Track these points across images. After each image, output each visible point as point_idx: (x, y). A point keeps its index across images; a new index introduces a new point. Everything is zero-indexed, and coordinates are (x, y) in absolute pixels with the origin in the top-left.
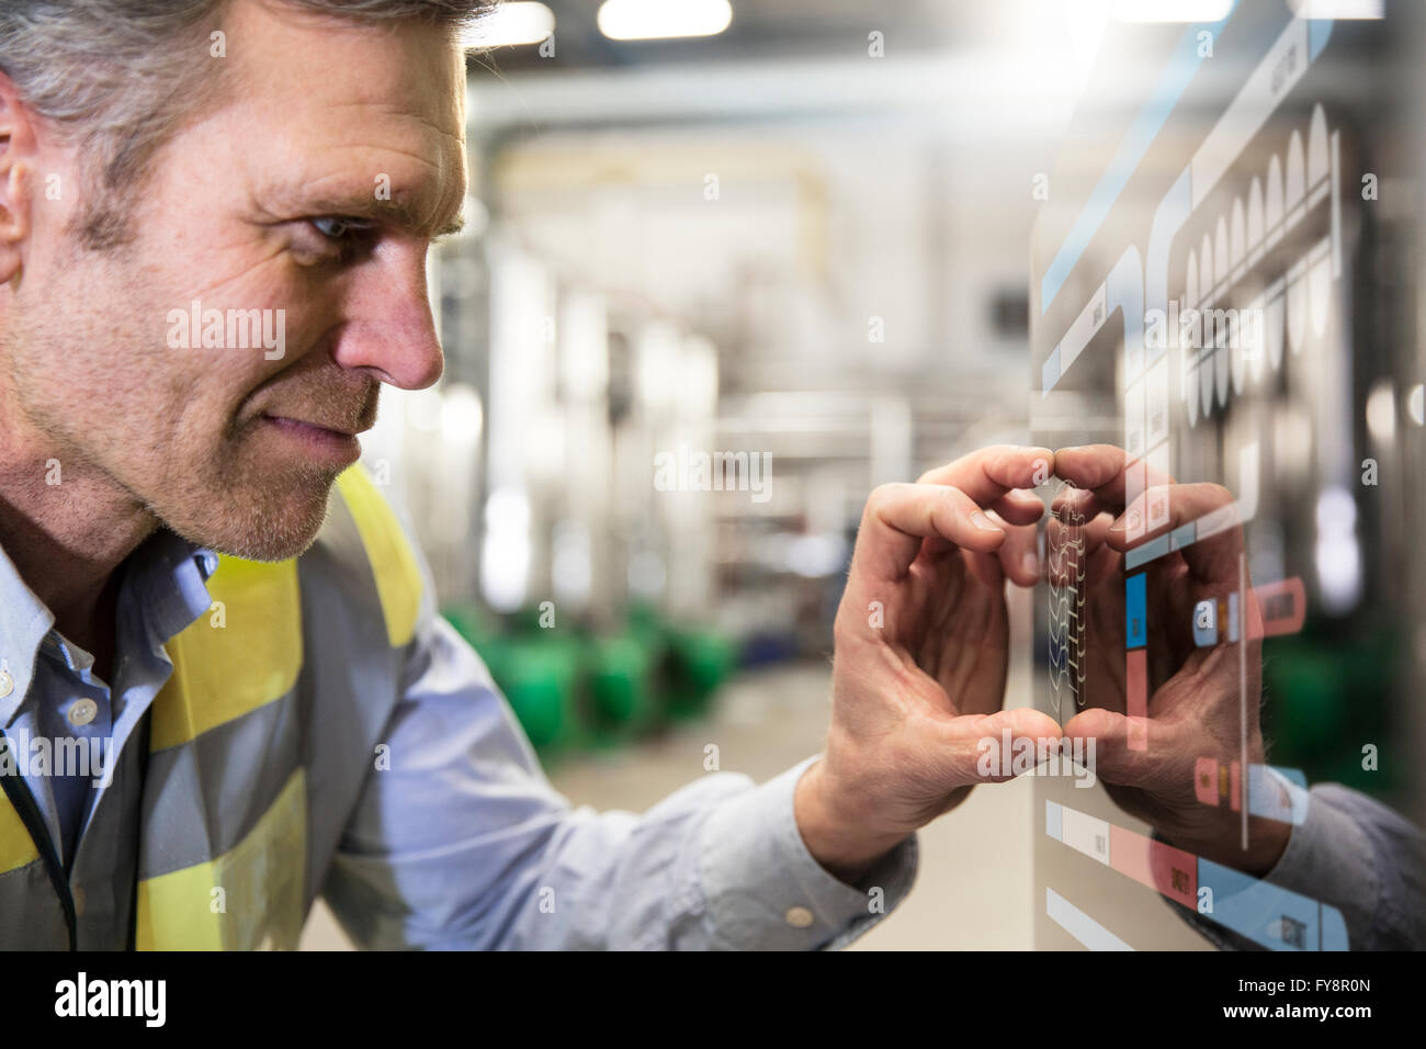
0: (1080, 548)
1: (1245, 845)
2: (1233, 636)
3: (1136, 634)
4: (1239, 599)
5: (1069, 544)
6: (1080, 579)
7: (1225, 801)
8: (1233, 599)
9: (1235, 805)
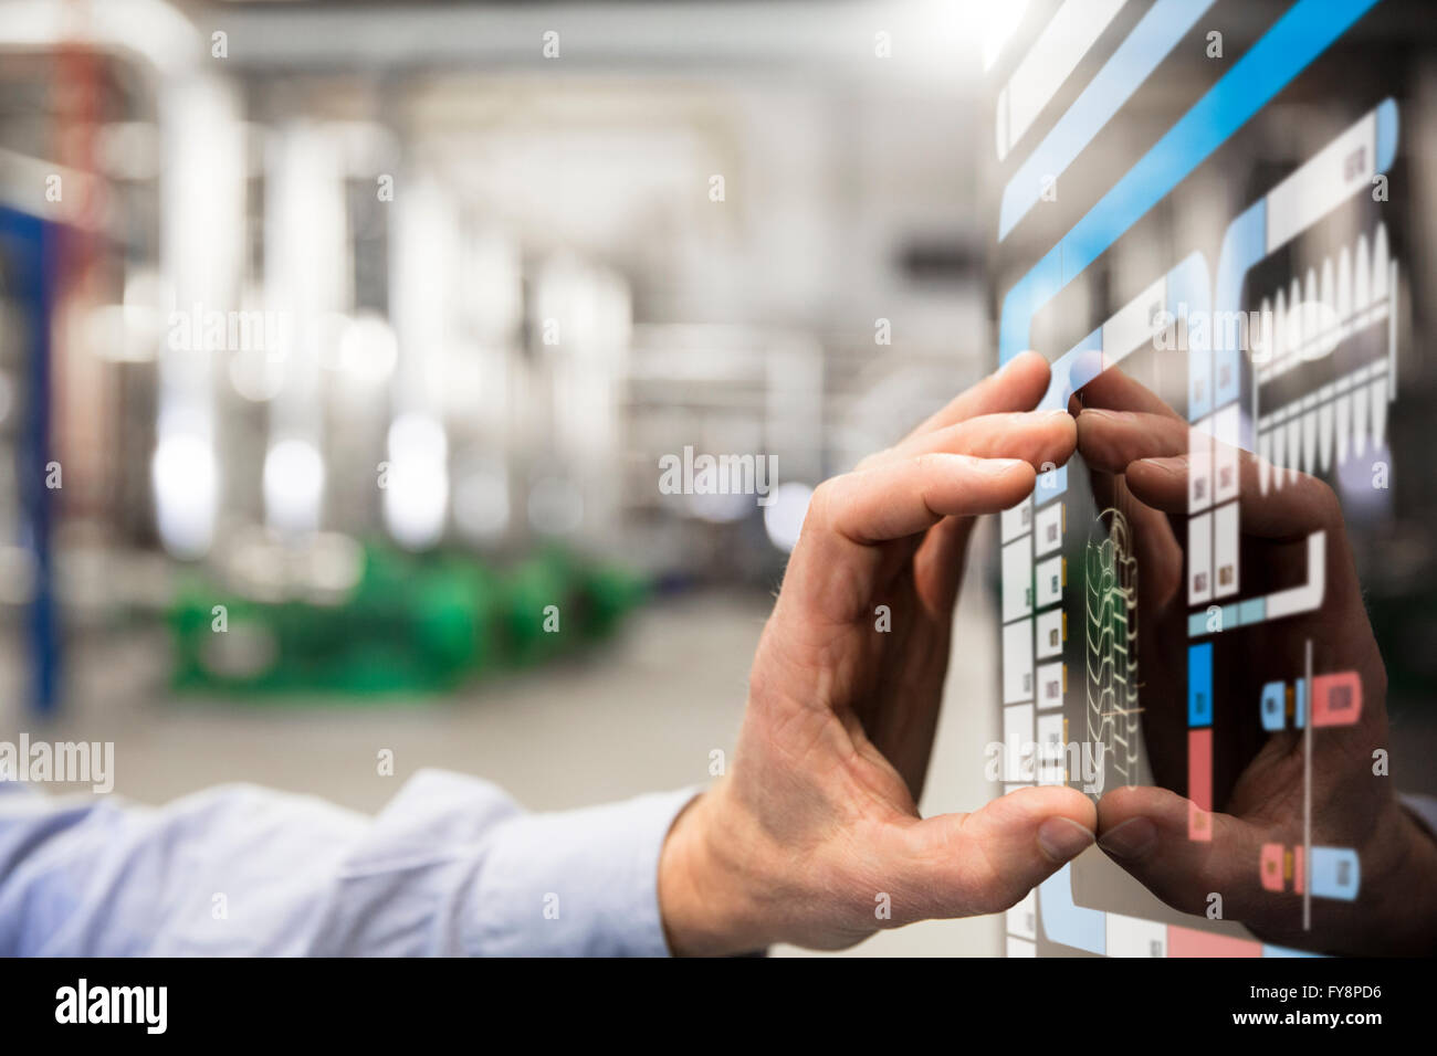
0: (1131, 599)
1: (1307, 924)
2: (1300, 722)
3: (1200, 709)
4: (1305, 685)
5: (1115, 590)
6: (1130, 637)
7: (1289, 884)
8: (1300, 685)
9: (1298, 888)
